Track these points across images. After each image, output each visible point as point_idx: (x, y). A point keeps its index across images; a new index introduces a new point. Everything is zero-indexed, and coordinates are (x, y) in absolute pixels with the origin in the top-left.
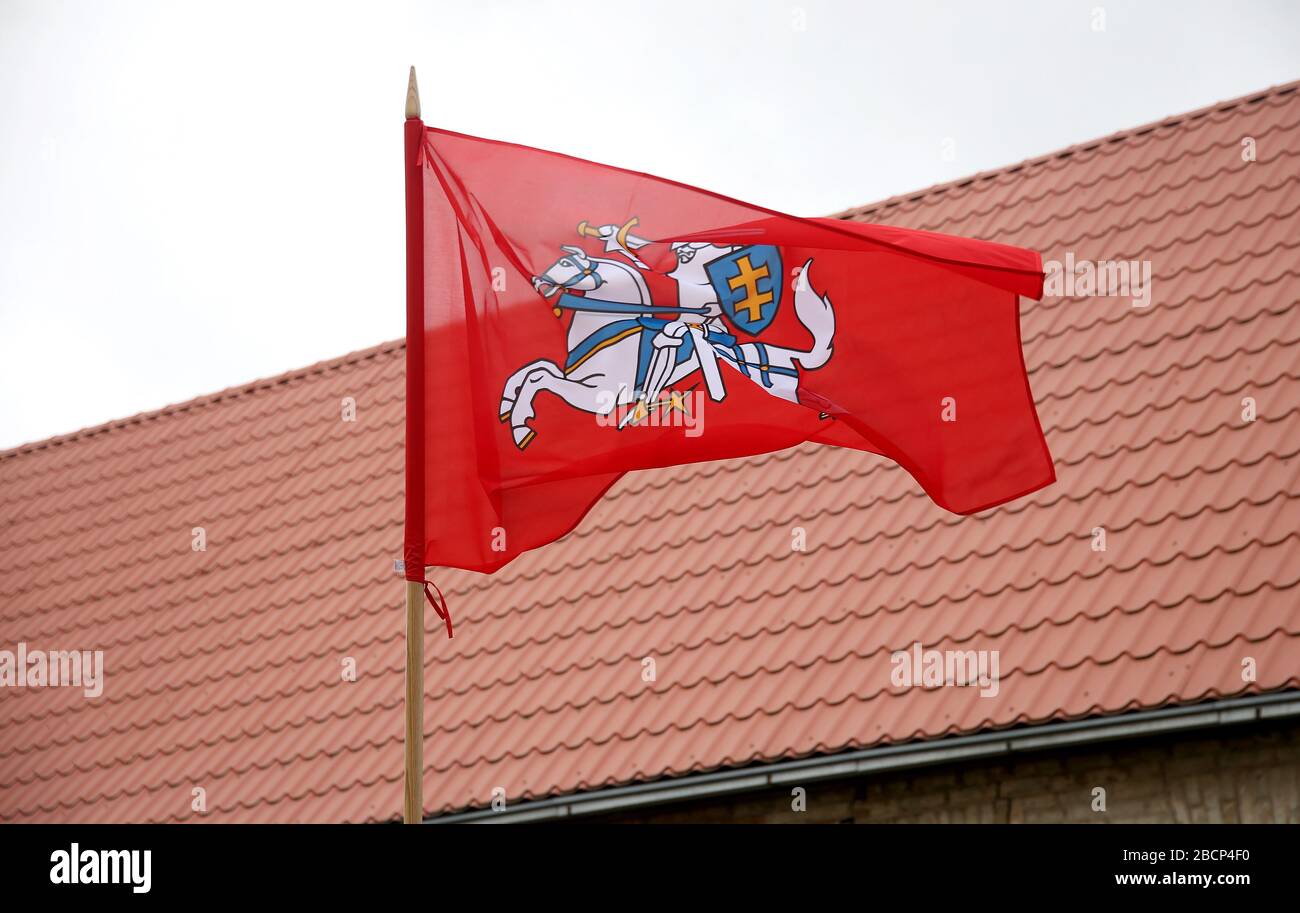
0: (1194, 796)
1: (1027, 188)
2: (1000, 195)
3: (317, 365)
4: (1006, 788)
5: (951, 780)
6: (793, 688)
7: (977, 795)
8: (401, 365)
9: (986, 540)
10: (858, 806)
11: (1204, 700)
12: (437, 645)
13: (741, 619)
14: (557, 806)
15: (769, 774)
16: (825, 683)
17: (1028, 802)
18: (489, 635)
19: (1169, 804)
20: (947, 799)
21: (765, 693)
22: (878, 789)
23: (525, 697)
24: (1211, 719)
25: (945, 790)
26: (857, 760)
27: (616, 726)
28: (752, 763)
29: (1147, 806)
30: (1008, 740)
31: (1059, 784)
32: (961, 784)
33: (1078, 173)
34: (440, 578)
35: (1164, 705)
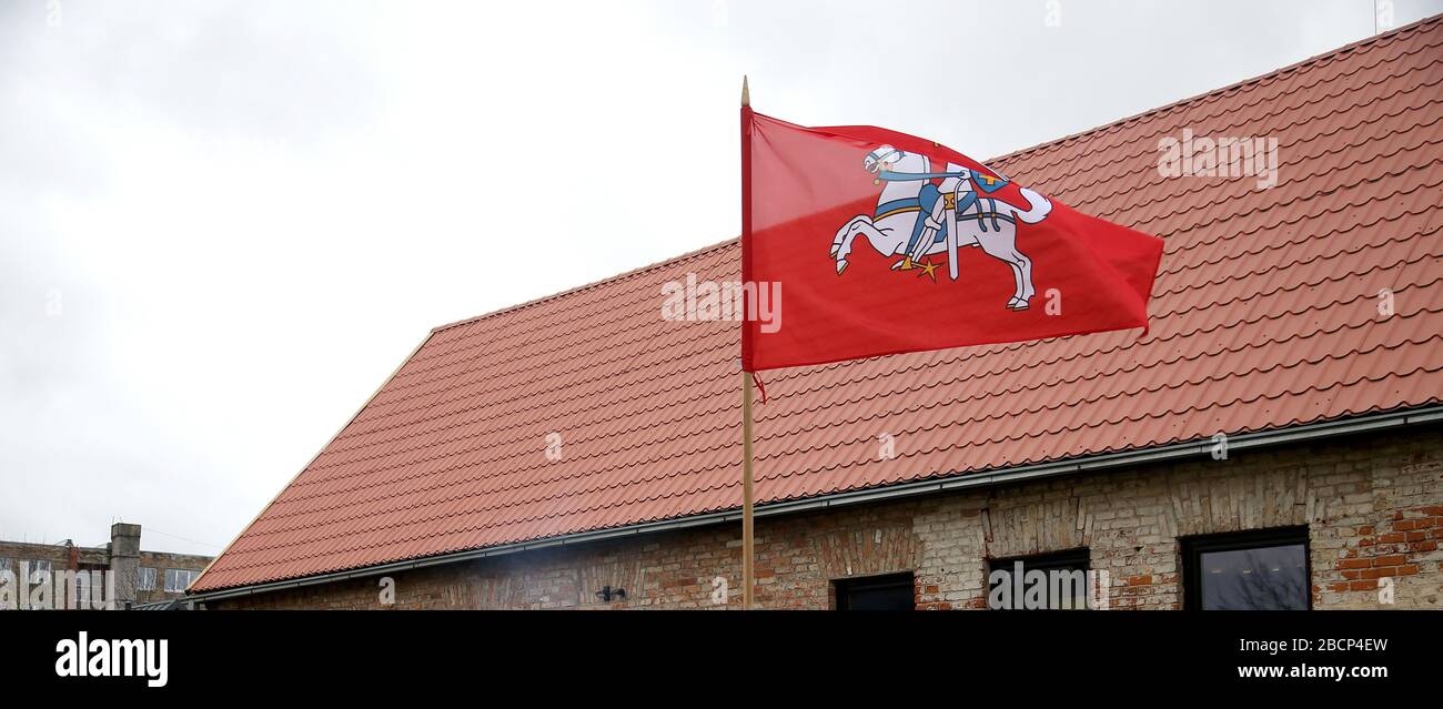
0: (1185, 495)
1: (1096, 145)
2: (1080, 149)
3: (685, 255)
4: (1077, 491)
5: (1045, 487)
6: (955, 435)
7: (1060, 495)
8: (738, 253)
9: (1069, 351)
10: (991, 501)
11: (1193, 440)
12: (758, 412)
13: (926, 397)
14: (821, 501)
15: (941, 484)
16: (974, 433)
17: (1089, 499)
18: (783, 407)
19: (1170, 499)
20: (1043, 497)
21: (939, 439)
22: (1003, 492)
23: (802, 442)
24: (1197, 451)
25: (1042, 493)
26: (992, 476)
27: (854, 458)
28: (932, 478)
29: (1157, 500)
30: (1079, 464)
31: (1107, 489)
32: (1051, 489)
33: (1126, 135)
34: (764, 375)
35: (1170, 443)
